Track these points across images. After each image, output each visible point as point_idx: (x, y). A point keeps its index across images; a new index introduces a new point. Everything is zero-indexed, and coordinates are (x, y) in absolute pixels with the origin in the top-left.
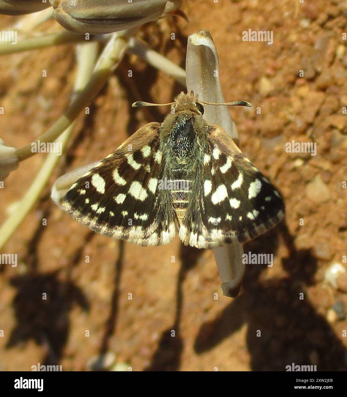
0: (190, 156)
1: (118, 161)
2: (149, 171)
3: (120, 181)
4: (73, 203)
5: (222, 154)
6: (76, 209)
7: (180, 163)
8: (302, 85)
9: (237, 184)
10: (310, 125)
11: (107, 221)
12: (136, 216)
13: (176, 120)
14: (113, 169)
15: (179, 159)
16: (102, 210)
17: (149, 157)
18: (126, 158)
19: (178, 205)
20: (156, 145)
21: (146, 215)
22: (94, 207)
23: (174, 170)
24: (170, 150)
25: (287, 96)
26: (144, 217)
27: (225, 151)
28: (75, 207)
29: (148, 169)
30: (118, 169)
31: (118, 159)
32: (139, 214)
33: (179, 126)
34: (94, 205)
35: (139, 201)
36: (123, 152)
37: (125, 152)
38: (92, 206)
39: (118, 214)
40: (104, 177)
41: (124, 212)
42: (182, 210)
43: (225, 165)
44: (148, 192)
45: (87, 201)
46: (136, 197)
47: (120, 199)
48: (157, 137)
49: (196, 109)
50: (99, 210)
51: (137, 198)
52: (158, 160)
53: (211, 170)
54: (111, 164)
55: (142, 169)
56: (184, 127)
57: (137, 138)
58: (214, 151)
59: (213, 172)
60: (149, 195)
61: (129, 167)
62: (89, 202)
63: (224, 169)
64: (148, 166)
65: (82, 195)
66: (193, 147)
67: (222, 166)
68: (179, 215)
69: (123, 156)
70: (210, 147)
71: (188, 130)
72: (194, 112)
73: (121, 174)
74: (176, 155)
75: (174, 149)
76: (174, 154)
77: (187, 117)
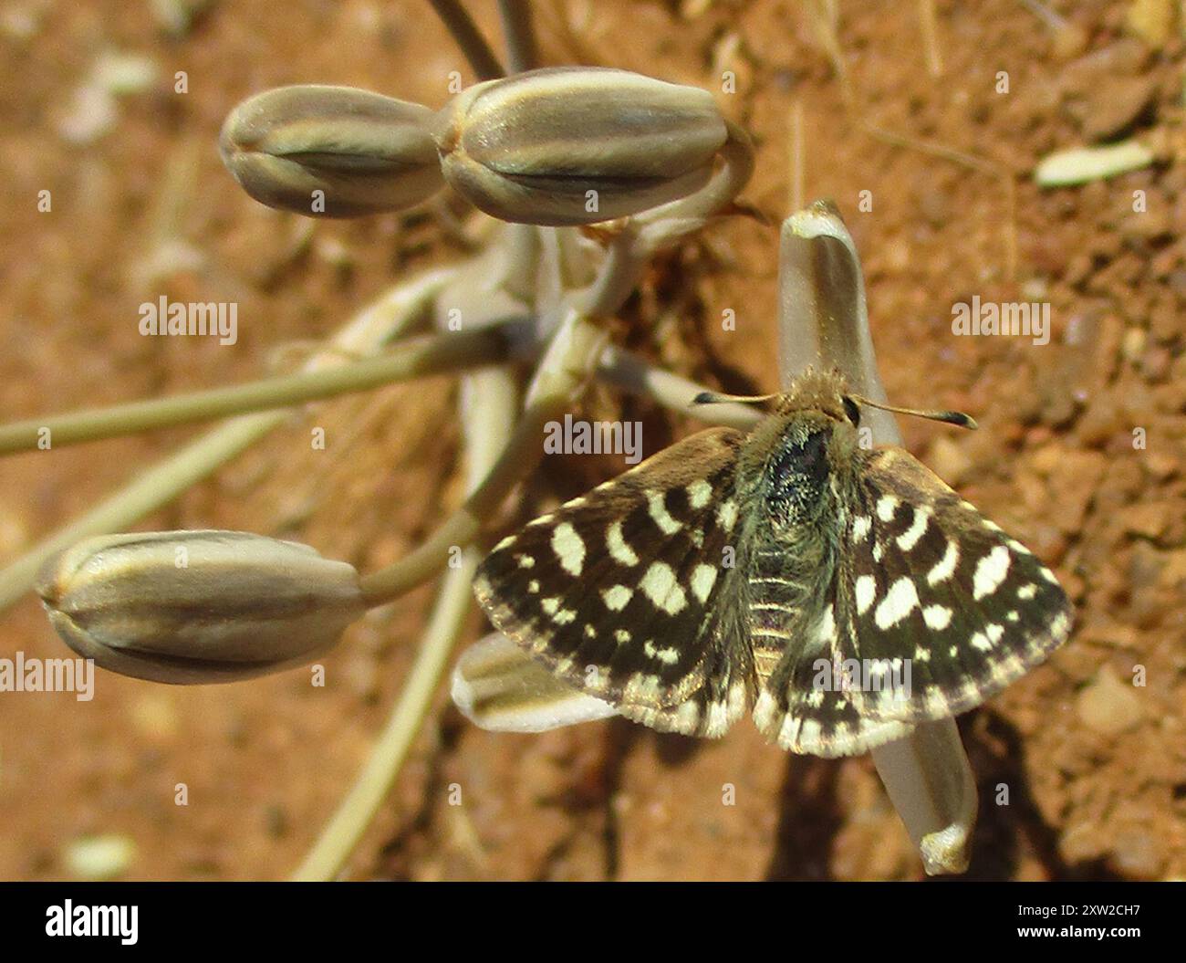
0: (808, 523)
1: (625, 503)
2: (699, 546)
3: (624, 554)
4: (499, 583)
5: (903, 503)
6: (504, 601)
7: (781, 539)
8: (1043, 445)
9: (942, 571)
10: (1073, 539)
11: (574, 646)
12: (649, 650)
13: (786, 429)
14: (612, 520)
15: (778, 527)
16: (567, 616)
17: (704, 510)
18: (647, 499)
19: (762, 642)
20: (726, 485)
21: (675, 653)
22: (550, 605)
23: (761, 554)
24: (761, 502)
25: (1006, 479)
26: (670, 656)
27: (911, 498)
28: (502, 595)
29: (698, 538)
30: (622, 523)
31: (625, 497)
32: (657, 646)
33: (790, 445)
34: (550, 600)
35: (662, 613)
36: (641, 484)
37: (646, 484)
38: (544, 601)
39: (606, 634)
40: (584, 536)
41: (622, 634)
42: (770, 655)
43: (910, 529)
44: (690, 596)
45: (535, 586)
46: (658, 601)
47: (618, 598)
48: (731, 465)
49: (840, 410)
50: (560, 614)
51: (658, 604)
52: (727, 521)
53: (872, 549)
54: (607, 507)
55: (681, 537)
56: (802, 448)
57: (680, 458)
58: (879, 502)
59: (878, 553)
60: (690, 604)
61: (651, 523)
62: (540, 589)
63: (907, 541)
64: (699, 532)
65: (525, 569)
66: (818, 501)
67: (903, 534)
68: (761, 667)
69: (640, 495)
70: (869, 495)
71: (811, 458)
72: (835, 416)
73: (628, 537)
74: (773, 517)
75: (769, 500)
76: (768, 515)
77: (815, 426)
